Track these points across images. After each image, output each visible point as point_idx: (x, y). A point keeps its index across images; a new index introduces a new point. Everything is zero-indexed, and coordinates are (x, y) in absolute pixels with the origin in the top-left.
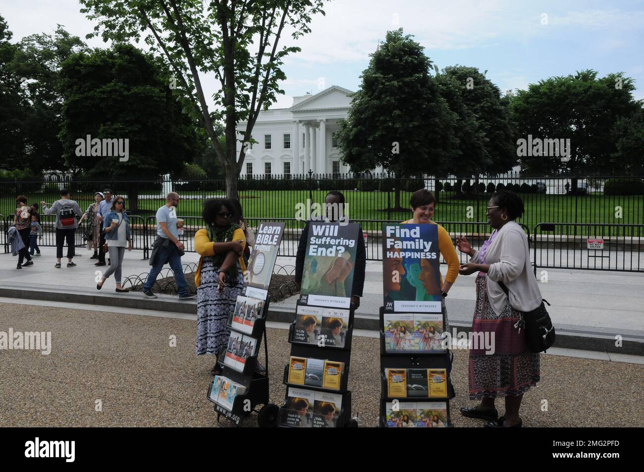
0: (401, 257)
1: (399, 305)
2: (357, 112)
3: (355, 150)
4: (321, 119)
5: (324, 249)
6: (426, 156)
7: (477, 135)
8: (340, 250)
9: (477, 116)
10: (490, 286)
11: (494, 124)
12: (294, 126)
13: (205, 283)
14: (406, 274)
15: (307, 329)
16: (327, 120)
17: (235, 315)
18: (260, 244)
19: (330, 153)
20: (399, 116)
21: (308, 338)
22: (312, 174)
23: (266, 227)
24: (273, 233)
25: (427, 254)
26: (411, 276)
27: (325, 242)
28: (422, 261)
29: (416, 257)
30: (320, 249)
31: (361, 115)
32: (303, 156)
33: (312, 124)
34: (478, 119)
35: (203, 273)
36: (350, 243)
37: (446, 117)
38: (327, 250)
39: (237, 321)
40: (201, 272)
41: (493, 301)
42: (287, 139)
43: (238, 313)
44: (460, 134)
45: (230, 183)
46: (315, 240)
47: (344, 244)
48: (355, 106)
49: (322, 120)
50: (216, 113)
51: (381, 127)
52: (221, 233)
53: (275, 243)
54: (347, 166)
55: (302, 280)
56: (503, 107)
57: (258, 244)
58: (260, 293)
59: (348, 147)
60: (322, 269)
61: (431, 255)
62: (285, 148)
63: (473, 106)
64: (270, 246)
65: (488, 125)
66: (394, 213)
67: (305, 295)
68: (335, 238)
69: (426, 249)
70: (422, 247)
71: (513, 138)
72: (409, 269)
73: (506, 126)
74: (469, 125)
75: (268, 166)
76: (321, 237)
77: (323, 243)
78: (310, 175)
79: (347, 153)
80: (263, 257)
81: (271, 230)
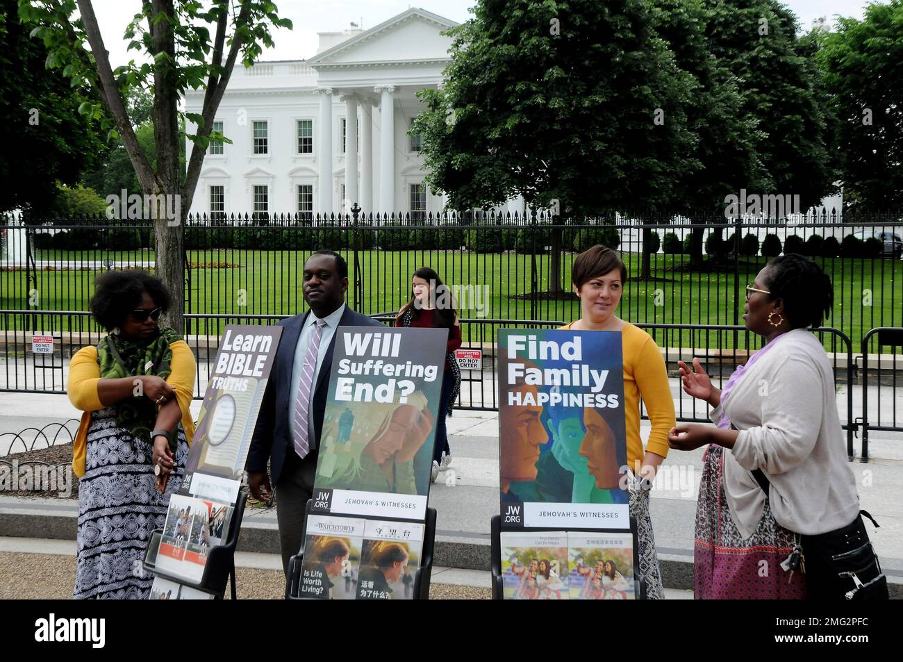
0: (540, 404)
1: (534, 513)
2: (465, 71)
3: (458, 160)
4: (383, 85)
5: (369, 387)
6: (621, 175)
7: (739, 124)
8: (405, 388)
9: (740, 80)
10: (730, 473)
11: (780, 98)
12: (321, 101)
13: (98, 466)
14: (551, 441)
15: (328, 570)
16: (397, 89)
17: (165, 540)
18: (224, 375)
19: (405, 165)
20: (560, 81)
21: (330, 590)
22: (360, 214)
23: (240, 337)
24: (254, 350)
25: (598, 398)
26: (561, 447)
27: (372, 370)
28: (586, 414)
29: (572, 405)
30: (360, 387)
31: (474, 79)
32: (343, 171)
33: (363, 98)
34: (742, 88)
35: (91, 442)
36: (427, 373)
37: (667, 82)
38: (375, 388)
39: (169, 553)
40: (87, 442)
41: (735, 504)
42: (305, 131)
43: (172, 535)
44: (700, 123)
45: (164, 234)
46: (350, 365)
47: (414, 375)
48: (461, 57)
49: (386, 89)
50: (129, 69)
51: (518, 108)
52: (133, 351)
53: (260, 374)
54: (440, 195)
55: (320, 456)
56: (801, 60)
57: (221, 375)
58: (223, 488)
59: (443, 153)
60: (364, 430)
61: (606, 399)
62: (300, 151)
63: (733, 57)
64: (246, 381)
65: (765, 100)
66: (544, 302)
67: (325, 491)
68: (395, 361)
69: (595, 386)
70: (586, 383)
71: (824, 131)
72: (557, 432)
73: (807, 104)
74: (722, 101)
75: (261, 194)
76: (362, 359)
77: (367, 373)
78: (356, 216)
79: (441, 167)
80: (231, 404)
81: (250, 343)
